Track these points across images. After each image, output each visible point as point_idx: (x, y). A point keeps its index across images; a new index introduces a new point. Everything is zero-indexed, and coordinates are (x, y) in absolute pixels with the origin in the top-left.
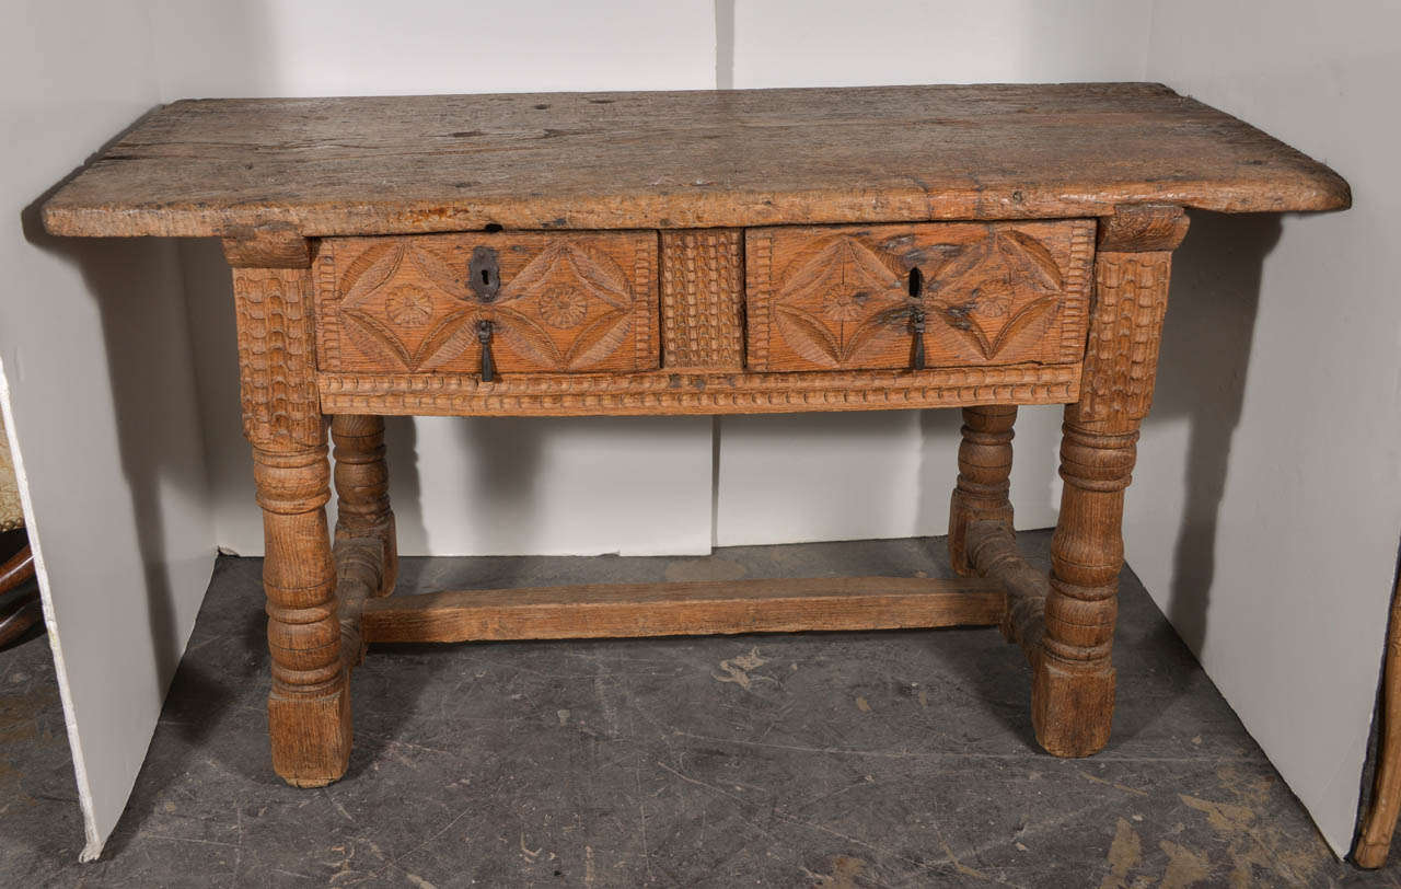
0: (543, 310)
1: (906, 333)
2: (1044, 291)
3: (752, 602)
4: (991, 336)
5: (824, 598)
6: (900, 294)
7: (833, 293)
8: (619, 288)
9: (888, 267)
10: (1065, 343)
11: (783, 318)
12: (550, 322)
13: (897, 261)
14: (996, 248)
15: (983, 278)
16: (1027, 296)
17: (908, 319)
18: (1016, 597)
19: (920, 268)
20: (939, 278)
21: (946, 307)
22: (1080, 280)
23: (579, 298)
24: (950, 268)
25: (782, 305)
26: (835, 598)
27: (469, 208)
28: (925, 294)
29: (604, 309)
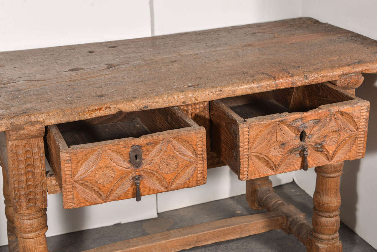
0: (160, 168)
1: (299, 157)
2: (351, 132)
3: (195, 235)
4: (331, 153)
5: (221, 229)
6: (297, 142)
7: (272, 145)
8: (190, 154)
9: (292, 131)
10: (358, 151)
11: (253, 158)
12: (163, 172)
13: (296, 129)
14: (333, 118)
15: (328, 131)
16: (344, 135)
17: (300, 151)
18: (289, 217)
19: (305, 130)
20: (311, 133)
21: (314, 144)
22: (364, 127)
23: (175, 160)
24: (315, 129)
25: (253, 153)
26: (225, 228)
27: (111, 106)
28: (307, 140)
29: (185, 163)
